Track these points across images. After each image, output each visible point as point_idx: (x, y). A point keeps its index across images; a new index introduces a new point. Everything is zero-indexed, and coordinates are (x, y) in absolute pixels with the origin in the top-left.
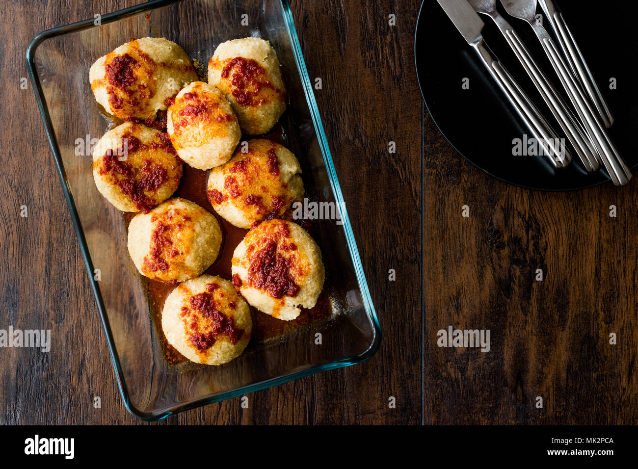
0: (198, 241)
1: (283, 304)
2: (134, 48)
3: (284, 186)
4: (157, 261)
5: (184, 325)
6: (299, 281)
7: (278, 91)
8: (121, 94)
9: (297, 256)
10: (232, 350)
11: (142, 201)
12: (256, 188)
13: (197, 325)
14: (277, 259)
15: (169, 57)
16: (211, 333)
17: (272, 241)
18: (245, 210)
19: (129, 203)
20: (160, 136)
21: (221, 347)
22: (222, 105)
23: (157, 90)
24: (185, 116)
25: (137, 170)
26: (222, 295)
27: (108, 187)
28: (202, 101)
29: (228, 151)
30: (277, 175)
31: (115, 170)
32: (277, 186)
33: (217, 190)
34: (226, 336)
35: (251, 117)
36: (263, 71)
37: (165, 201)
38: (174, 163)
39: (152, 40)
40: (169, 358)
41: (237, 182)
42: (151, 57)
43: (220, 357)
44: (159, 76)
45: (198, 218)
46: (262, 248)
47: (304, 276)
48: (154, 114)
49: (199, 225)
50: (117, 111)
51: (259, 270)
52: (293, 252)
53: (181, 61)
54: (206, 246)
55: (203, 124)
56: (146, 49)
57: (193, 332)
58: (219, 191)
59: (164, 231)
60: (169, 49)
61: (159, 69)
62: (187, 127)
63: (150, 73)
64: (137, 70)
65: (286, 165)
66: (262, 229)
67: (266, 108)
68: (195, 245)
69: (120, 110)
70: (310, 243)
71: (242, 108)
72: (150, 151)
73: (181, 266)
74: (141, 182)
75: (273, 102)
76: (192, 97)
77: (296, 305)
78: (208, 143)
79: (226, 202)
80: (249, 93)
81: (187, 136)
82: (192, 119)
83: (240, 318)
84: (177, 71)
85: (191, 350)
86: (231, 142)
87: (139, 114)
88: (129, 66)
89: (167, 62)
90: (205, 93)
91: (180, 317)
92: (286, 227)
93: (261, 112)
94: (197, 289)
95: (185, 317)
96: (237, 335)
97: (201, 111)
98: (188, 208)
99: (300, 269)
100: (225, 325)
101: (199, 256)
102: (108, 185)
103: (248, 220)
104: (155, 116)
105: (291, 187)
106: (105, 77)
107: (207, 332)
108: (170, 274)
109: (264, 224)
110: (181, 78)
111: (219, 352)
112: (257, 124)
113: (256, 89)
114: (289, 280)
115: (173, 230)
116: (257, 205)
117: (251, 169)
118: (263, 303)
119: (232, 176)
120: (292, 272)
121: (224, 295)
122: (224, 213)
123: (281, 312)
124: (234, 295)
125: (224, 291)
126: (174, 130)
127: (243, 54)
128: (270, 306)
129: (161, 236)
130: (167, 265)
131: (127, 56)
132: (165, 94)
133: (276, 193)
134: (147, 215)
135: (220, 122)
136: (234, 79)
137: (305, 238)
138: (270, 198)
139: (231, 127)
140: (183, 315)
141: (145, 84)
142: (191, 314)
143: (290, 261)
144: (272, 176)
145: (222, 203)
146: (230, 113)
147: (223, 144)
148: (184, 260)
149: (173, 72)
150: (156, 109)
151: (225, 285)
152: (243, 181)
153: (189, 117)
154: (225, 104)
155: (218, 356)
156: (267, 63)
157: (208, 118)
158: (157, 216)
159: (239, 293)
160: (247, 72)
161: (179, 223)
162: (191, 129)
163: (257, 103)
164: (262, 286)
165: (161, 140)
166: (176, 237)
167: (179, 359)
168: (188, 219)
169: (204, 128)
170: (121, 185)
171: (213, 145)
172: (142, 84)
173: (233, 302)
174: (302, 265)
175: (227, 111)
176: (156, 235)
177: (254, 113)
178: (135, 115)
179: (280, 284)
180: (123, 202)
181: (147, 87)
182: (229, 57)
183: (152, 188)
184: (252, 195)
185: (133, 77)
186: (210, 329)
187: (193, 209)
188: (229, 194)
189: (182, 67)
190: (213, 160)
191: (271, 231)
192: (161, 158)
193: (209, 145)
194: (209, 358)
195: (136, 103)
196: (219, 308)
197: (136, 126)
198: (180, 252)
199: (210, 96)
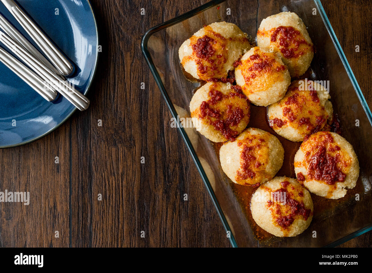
0: (272, 154)
1: (335, 188)
2: (209, 31)
3: (323, 109)
4: (247, 172)
5: (271, 212)
6: (345, 170)
7: (310, 45)
8: (206, 63)
9: (341, 154)
10: (304, 225)
11: (229, 133)
12: (305, 112)
13: (280, 211)
14: (328, 158)
15: (233, 34)
16: (290, 215)
17: (322, 147)
18: (300, 129)
19: (220, 136)
20: (234, 88)
21: (298, 223)
22: (277, 60)
23: (228, 57)
24: (253, 71)
25: (223, 113)
26: (293, 189)
27: (206, 127)
28: (264, 59)
29: (285, 90)
30: (318, 101)
31: (209, 115)
32: (319, 109)
33: (278, 119)
34: (301, 216)
35: (294, 65)
36: (298, 33)
37: (243, 131)
38: (246, 104)
39: (219, 24)
40: (258, 237)
41: (292, 111)
42: (222, 35)
43: (297, 230)
44: (229, 47)
45: (268, 139)
46: (315, 153)
47: (348, 167)
48: (226, 74)
49: (270, 144)
50: (202, 76)
51: (316, 168)
52: (338, 152)
53: (240, 35)
54: (277, 157)
55: (267, 74)
56: (218, 30)
57: (278, 216)
58: (279, 118)
59: (249, 151)
60: (232, 28)
61: (229, 42)
62: (255, 79)
63: (224, 46)
64: (215, 45)
65: (322, 95)
66: (313, 140)
67: (304, 58)
68: (270, 157)
69: (205, 75)
70: (348, 144)
71: (288, 60)
72: (230, 98)
73: (263, 173)
74: (227, 120)
75: (307, 53)
76: (256, 58)
77: (344, 187)
78: (272, 87)
79: (286, 125)
80: (292, 49)
81: (256, 84)
82: (259, 72)
83: (307, 202)
84: (239, 42)
85: (277, 229)
86: (287, 84)
87: (217, 75)
88: (209, 44)
89: (233, 37)
90: (264, 53)
91: (267, 207)
92: (330, 136)
93: (300, 61)
94: (275, 187)
95: (271, 207)
96: (307, 214)
97: (264, 66)
98: (260, 134)
99: (345, 162)
100: (299, 208)
101: (274, 165)
102: (206, 126)
103: (301, 136)
104: (227, 75)
105: (326, 109)
106: (193, 54)
107: (288, 215)
108: (256, 179)
109: (313, 136)
110: (242, 47)
111: (297, 227)
112: (298, 70)
113: (296, 46)
114: (338, 171)
115: (254, 149)
116: (307, 124)
117: (300, 100)
118: (321, 189)
119: (288, 107)
120: (340, 165)
121: (295, 188)
122: (283, 133)
123: (333, 194)
124: (300, 187)
125: (294, 185)
126: (246, 81)
127: (282, 23)
128: (326, 190)
129: (247, 154)
130: (254, 173)
131: (206, 37)
132: (233, 59)
133: (318, 114)
134: (234, 142)
135: (278, 71)
136: (281, 41)
137: (344, 141)
138: (315, 118)
139: (286, 74)
140: (269, 206)
141: (221, 54)
142: (275, 204)
143: (337, 158)
144: (314, 103)
145: (282, 127)
146: (283, 64)
147: (281, 86)
148: (265, 169)
149: (236, 43)
150: (228, 70)
151: (293, 181)
152: (296, 109)
153: (257, 71)
154: (279, 59)
155: (296, 230)
156: (300, 28)
157: (270, 70)
158: (241, 142)
159: (303, 185)
160: (289, 35)
161: (258, 144)
162: (259, 79)
163: (298, 55)
164: (319, 178)
165: (235, 90)
166: (258, 153)
167: (266, 236)
168: (262, 140)
169: (268, 77)
170: (214, 125)
171: (275, 88)
172: (219, 54)
173: (301, 192)
174: (346, 159)
175: (281, 63)
176: (244, 155)
177: (296, 62)
178: (215, 77)
179: (333, 174)
180: (217, 136)
181: (223, 55)
182: (273, 28)
183: (236, 124)
184: (303, 118)
185: (213, 51)
186: (290, 212)
187: (263, 134)
188: (287, 119)
189: (241, 39)
190: (274, 98)
191: (320, 140)
192: (238, 102)
193: (272, 88)
194: (290, 232)
195: (215, 68)
196: (293, 198)
197: (217, 84)
198: (262, 163)
199: (268, 55)
